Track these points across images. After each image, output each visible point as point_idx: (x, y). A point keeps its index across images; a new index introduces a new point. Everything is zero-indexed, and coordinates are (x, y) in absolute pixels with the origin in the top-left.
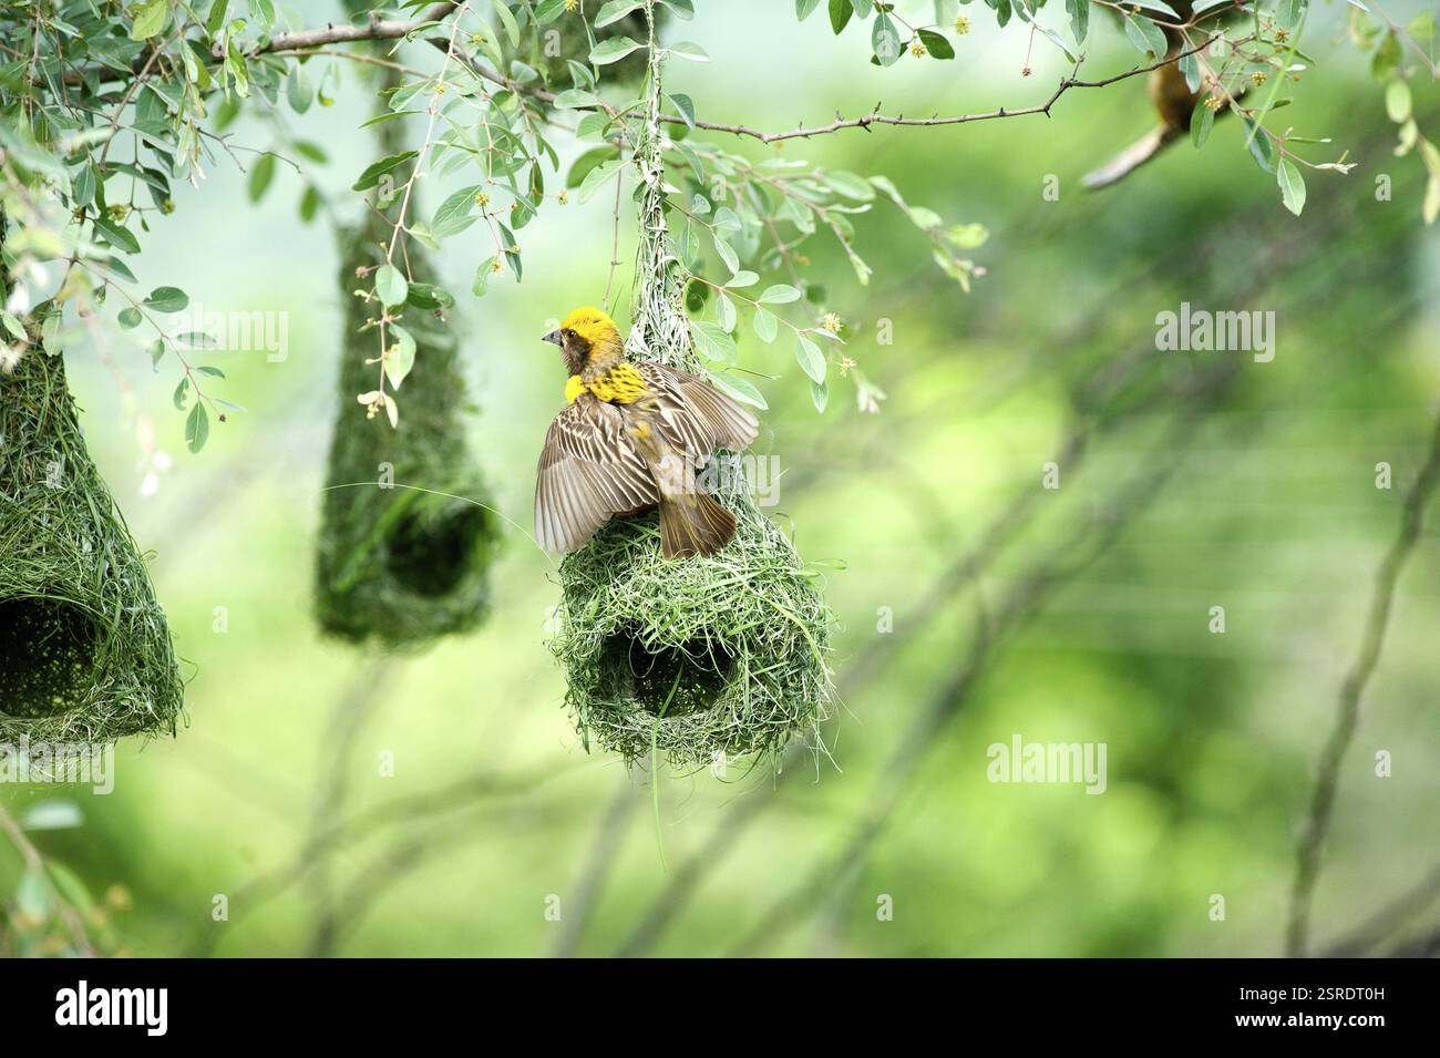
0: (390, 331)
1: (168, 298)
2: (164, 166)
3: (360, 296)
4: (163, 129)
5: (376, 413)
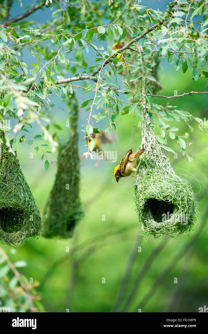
0: (90, 139)
1: (38, 137)
3: (82, 131)
5: (88, 157)
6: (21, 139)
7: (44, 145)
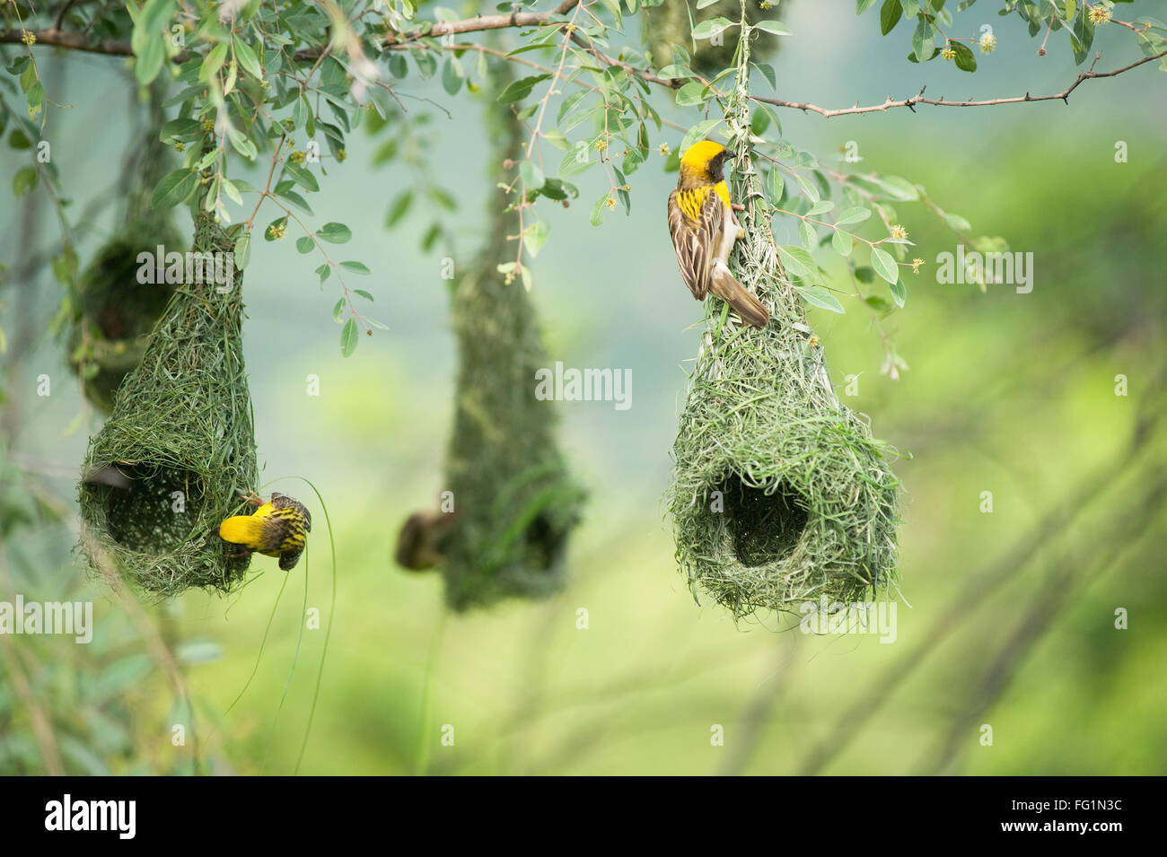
1: (335, 230)
2: (340, 122)
3: (502, 188)
4: (342, 91)
5: (512, 281)
6: (273, 227)
7: (354, 266)
